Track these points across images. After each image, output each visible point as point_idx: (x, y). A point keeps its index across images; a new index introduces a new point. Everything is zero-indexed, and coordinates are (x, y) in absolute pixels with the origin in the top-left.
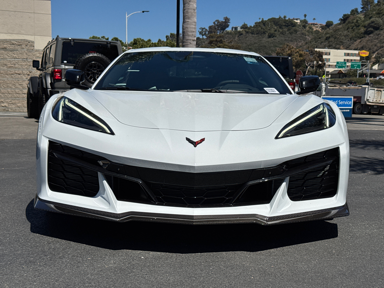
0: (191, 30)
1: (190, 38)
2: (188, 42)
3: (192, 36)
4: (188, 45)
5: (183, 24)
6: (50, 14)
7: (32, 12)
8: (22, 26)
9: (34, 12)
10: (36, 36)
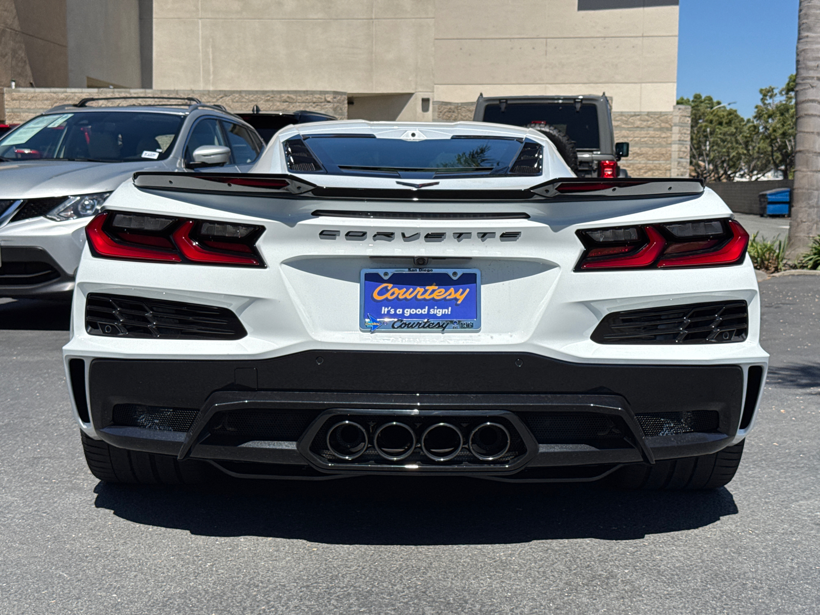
0: (814, 55)
1: (812, 73)
2: (805, 84)
3: (816, 70)
4: (807, 91)
5: (798, 42)
6: (676, 36)
7: (638, 35)
8: (617, 65)
9: (645, 35)
10: (643, 85)
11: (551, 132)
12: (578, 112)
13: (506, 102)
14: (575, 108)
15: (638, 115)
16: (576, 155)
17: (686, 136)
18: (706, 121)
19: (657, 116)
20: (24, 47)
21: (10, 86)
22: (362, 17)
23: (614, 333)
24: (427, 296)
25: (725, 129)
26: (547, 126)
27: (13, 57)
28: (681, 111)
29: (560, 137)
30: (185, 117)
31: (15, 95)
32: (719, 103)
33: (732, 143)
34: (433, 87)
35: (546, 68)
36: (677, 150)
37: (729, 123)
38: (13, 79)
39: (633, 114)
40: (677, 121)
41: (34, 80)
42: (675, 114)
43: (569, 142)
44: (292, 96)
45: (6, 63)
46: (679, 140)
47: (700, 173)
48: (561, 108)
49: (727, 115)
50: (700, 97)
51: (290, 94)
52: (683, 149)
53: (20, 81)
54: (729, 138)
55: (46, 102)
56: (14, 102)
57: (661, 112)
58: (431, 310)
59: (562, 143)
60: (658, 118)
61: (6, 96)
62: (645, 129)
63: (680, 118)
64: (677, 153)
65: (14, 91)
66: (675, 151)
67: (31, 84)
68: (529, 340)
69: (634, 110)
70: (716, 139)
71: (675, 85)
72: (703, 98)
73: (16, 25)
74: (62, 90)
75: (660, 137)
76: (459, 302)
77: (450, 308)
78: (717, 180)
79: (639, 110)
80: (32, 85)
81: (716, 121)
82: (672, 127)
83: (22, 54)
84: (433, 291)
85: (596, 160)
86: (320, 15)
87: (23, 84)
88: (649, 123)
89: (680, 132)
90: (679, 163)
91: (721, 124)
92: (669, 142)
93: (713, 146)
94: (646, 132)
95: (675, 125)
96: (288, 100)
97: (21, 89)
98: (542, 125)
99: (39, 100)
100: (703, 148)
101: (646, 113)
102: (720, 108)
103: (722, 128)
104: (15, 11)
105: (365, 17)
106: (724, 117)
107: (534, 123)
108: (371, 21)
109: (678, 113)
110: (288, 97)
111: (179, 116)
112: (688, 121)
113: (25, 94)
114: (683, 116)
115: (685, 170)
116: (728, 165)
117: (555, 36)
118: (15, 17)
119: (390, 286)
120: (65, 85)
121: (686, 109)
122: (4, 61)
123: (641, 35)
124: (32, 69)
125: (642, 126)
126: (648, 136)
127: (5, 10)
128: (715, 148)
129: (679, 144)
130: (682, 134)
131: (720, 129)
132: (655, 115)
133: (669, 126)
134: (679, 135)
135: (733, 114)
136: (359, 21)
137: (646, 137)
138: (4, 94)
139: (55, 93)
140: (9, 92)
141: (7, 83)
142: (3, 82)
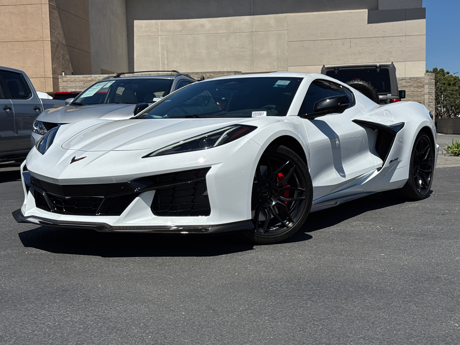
6: (425, 35)
7: (403, 35)
8: (391, 52)
9: (406, 35)
10: (406, 62)
11: (364, 84)
12: (378, 73)
13: (338, 69)
14: (377, 71)
15: (404, 79)
16: (378, 97)
17: (432, 90)
18: (442, 83)
19: (415, 80)
20: (68, 53)
21: (62, 75)
22: (247, 31)
25: (452, 88)
26: (362, 81)
27: (63, 58)
28: (429, 76)
29: (369, 87)
30: (173, 80)
31: (65, 79)
32: (448, 73)
33: (457, 96)
34: (288, 68)
35: (351, 55)
36: (428, 98)
37: (454, 84)
38: (63, 71)
39: (401, 79)
40: (427, 82)
41: (74, 71)
42: (425, 78)
43: (374, 89)
44: (212, 74)
45: (59, 62)
46: (429, 93)
47: (439, 113)
48: (368, 71)
49: (454, 80)
50: (437, 70)
51: (211, 73)
52: (431, 98)
53: (67, 72)
54: (455, 93)
55: (81, 82)
56: (64, 83)
57: (417, 77)
59: (370, 90)
60: (415, 81)
61: (60, 80)
62: (408, 87)
63: (429, 80)
64: (427, 100)
65: (64, 77)
66: (426, 99)
67: (72, 73)
69: (402, 77)
70: (447, 93)
71: (425, 62)
72: (438, 70)
73: (64, 42)
74: (90, 76)
75: (417, 91)
78: (449, 117)
79: (404, 77)
81: (447, 83)
82: (424, 86)
83: (67, 57)
85: (389, 99)
86: (224, 31)
87: (68, 74)
88: (411, 83)
89: (429, 88)
90: (429, 105)
91: (449, 85)
92: (422, 94)
93: (446, 98)
94: (409, 89)
95: (426, 84)
96: (210, 77)
97: (67, 76)
98: (358, 81)
99: (77, 81)
100: (440, 98)
101: (409, 78)
102: (449, 76)
103: (451, 87)
104: (63, 34)
105: (249, 31)
106: (451, 80)
107: (354, 80)
108: (253, 33)
109: (428, 77)
110: (210, 75)
111: (170, 80)
112: (433, 82)
113: (70, 79)
114: (430, 79)
115: (432, 109)
116: (455, 108)
117: (355, 37)
118: (63, 38)
120: (90, 73)
121: (432, 75)
123: (405, 35)
124: (72, 65)
125: (407, 86)
126: (410, 91)
127: (59, 34)
128: (447, 98)
129: (428, 95)
130: (430, 89)
131: (450, 88)
132: (414, 79)
133: (423, 85)
134: (428, 90)
135: (457, 79)
136: (246, 33)
137: (409, 92)
138: (58, 79)
139: (85, 77)
140: (61, 78)
141: (60, 73)
142: (58, 72)
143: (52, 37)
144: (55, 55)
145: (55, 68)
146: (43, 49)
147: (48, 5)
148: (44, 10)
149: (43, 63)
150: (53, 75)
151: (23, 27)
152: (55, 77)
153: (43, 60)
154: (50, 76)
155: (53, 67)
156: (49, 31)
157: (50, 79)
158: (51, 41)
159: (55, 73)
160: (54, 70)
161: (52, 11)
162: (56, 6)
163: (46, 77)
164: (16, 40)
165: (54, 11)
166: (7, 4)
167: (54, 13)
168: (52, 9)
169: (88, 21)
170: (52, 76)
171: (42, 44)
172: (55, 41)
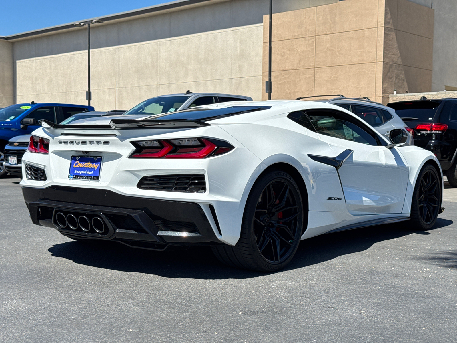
20: (403, 72)
21: (393, 94)
23: (145, 185)
24: (87, 167)
27: (396, 78)
31: (395, 98)
38: (395, 90)
41: (409, 90)
53: (400, 91)
58: (87, 172)
65: (394, 96)
68: (108, 185)
73: (400, 61)
76: (95, 169)
77: (93, 171)
80: (407, 92)
83: (402, 76)
84: (89, 164)
97: (398, 94)
104: (399, 54)
113: (399, 97)
118: (399, 58)
119: (78, 162)
122: (390, 80)
124: (408, 83)
127: (393, 55)
138: (389, 98)
139: (414, 96)
140: (392, 97)
141: (391, 92)
142: (389, 91)
143: (386, 58)
144: (387, 75)
145: (386, 87)
146: (375, 70)
147: (383, 28)
148: (379, 33)
149: (375, 84)
150: (383, 94)
151: (360, 51)
152: (385, 96)
153: (375, 80)
154: (380, 95)
155: (384, 87)
156: (383, 53)
157: (380, 99)
158: (384, 62)
159: (385, 92)
160: (384, 89)
161: (387, 33)
162: (393, 28)
163: (376, 96)
164: (353, 62)
165: (390, 33)
166: (348, 31)
167: (390, 34)
168: (387, 31)
169: (432, 39)
170: (381, 96)
171: (375, 66)
172: (389, 62)
